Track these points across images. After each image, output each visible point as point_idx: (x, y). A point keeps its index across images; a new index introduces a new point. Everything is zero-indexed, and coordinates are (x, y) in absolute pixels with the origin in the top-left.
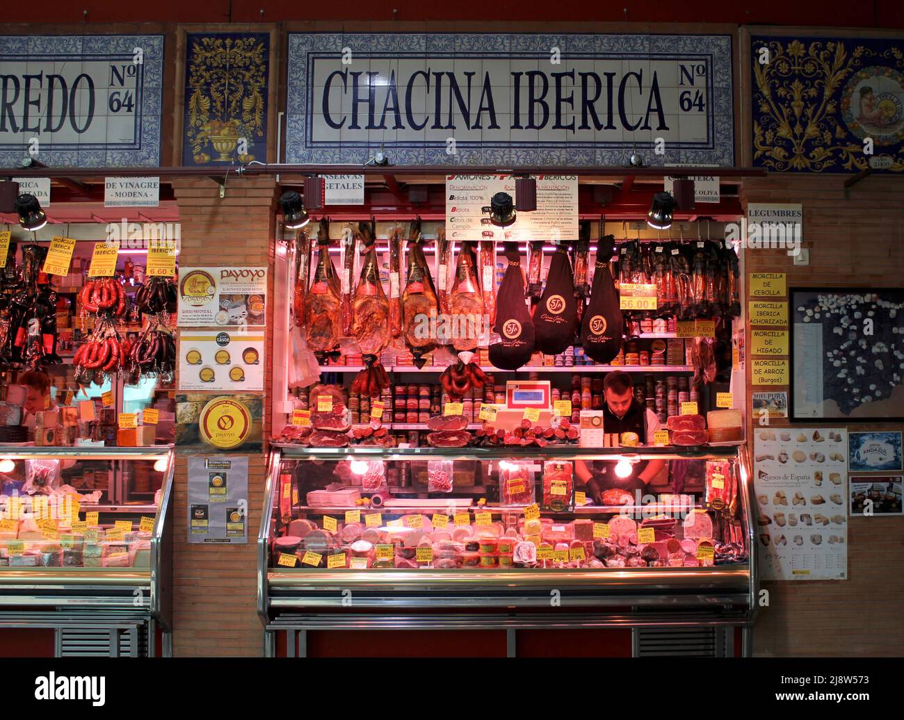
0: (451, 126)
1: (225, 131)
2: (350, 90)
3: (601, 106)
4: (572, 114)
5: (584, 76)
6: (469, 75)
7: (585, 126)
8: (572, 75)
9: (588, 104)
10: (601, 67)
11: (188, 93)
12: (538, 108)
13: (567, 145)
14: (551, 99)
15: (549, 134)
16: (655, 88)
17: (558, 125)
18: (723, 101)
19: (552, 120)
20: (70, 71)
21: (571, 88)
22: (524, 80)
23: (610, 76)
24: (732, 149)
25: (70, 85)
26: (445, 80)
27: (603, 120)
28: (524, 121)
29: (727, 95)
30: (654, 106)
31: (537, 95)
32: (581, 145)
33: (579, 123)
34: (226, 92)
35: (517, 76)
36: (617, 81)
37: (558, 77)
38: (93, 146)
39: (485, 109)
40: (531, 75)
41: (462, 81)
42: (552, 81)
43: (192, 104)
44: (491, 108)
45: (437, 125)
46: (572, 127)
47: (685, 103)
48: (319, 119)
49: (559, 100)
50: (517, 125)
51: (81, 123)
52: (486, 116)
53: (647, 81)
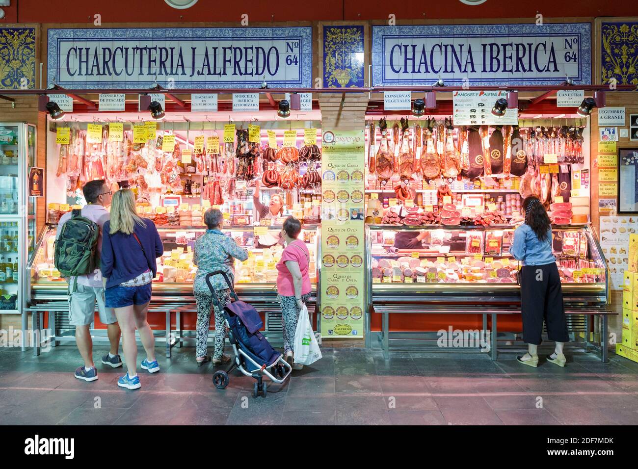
0: (452, 71)
1: (343, 74)
2: (403, 54)
3: (525, 60)
4: (511, 64)
5: (517, 45)
6: (461, 46)
7: (518, 70)
8: (511, 45)
9: (519, 59)
10: (526, 41)
11: (325, 55)
12: (495, 62)
13: (509, 80)
14: (501, 57)
15: (500, 74)
16: (552, 51)
17: (505, 70)
18: (586, 57)
19: (502, 68)
20: (266, 45)
21: (510, 51)
22: (488, 48)
23: (530, 45)
24: (590, 81)
25: (266, 52)
26: (449, 48)
27: (527, 67)
28: (488, 68)
29: (588, 53)
30: (552, 60)
31: (494, 55)
32: (516, 80)
33: (515, 69)
34: (343, 55)
35: (484, 46)
36: (533, 48)
37: (504, 46)
38: (279, 82)
39: (469, 63)
40: (491, 45)
41: (457, 49)
42: (501, 48)
43: (327, 61)
44: (472, 63)
45: (446, 71)
46: (511, 71)
47: (567, 58)
48: (388, 69)
49: (505, 57)
50: (484, 71)
51: (273, 70)
52: (469, 66)
53: (549, 47)
